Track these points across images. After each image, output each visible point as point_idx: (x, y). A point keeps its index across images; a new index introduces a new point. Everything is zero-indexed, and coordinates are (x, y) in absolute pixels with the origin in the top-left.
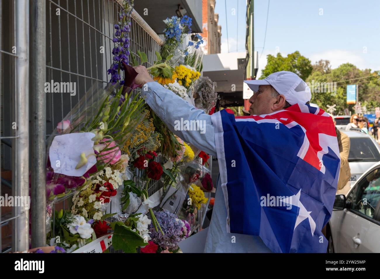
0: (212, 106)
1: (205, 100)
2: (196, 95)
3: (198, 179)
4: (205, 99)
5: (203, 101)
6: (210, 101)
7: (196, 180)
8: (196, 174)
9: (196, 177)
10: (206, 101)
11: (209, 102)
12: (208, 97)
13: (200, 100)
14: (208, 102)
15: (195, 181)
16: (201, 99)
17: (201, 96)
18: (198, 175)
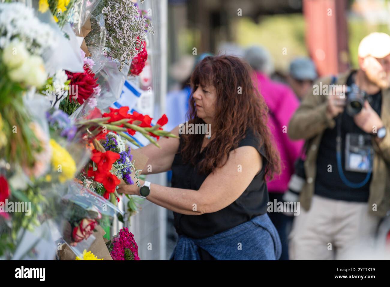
0: (132, 53)
1: (115, 37)
2: (89, 26)
3: (93, 232)
4: (114, 35)
5: (107, 39)
6: (125, 40)
7: (89, 233)
8: (89, 221)
9: (89, 228)
10: (117, 40)
11: (125, 43)
12: (121, 28)
13: (101, 37)
14: (121, 42)
15: (87, 236)
16: (104, 34)
17: (103, 28)
18: (94, 223)
